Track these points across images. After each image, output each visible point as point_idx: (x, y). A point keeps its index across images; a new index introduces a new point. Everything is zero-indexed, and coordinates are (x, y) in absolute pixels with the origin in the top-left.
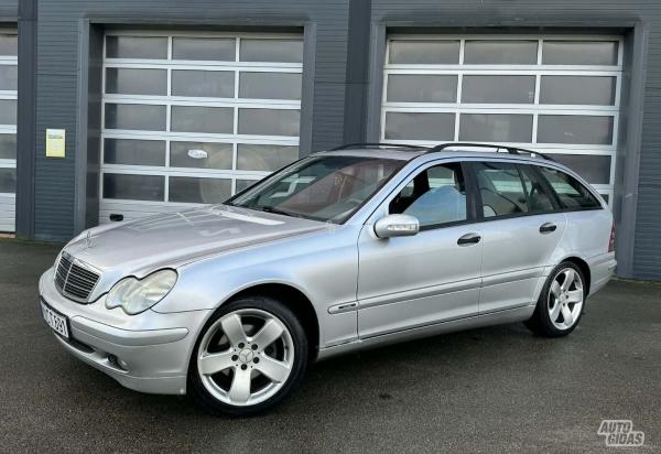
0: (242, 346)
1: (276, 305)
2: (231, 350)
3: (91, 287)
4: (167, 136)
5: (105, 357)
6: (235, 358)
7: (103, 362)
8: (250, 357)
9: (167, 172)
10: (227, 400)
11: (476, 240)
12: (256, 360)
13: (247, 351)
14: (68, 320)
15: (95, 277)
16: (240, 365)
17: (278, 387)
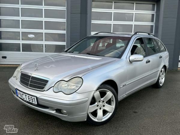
0: (99, 101)
1: (109, 87)
2: (96, 103)
3: (45, 85)
4: (21, 30)
5: (54, 110)
6: (98, 106)
7: (53, 112)
8: (102, 105)
9: (21, 42)
10: (96, 120)
11: (149, 61)
12: (104, 106)
13: (101, 103)
14: (37, 98)
15: (47, 81)
16: (99, 108)
17: (111, 114)
